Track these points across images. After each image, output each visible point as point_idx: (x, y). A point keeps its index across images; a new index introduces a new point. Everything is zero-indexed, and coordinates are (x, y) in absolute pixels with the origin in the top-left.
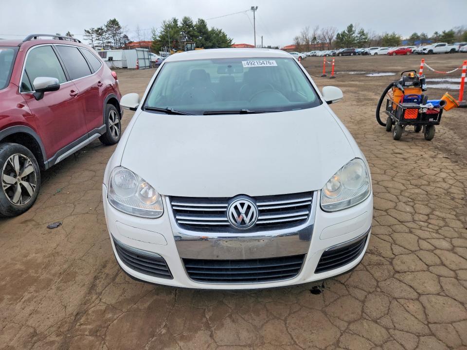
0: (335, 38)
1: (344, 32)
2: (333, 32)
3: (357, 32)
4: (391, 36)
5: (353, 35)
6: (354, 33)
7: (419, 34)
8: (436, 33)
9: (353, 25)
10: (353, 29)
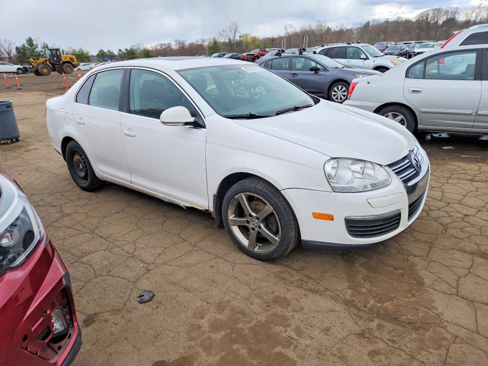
0: (14, 52)
1: (24, 46)
2: (10, 45)
3: (40, 46)
4: (79, 51)
5: (37, 49)
6: (36, 47)
7: (105, 51)
8: (120, 50)
9: (33, 39)
10: (34, 43)
